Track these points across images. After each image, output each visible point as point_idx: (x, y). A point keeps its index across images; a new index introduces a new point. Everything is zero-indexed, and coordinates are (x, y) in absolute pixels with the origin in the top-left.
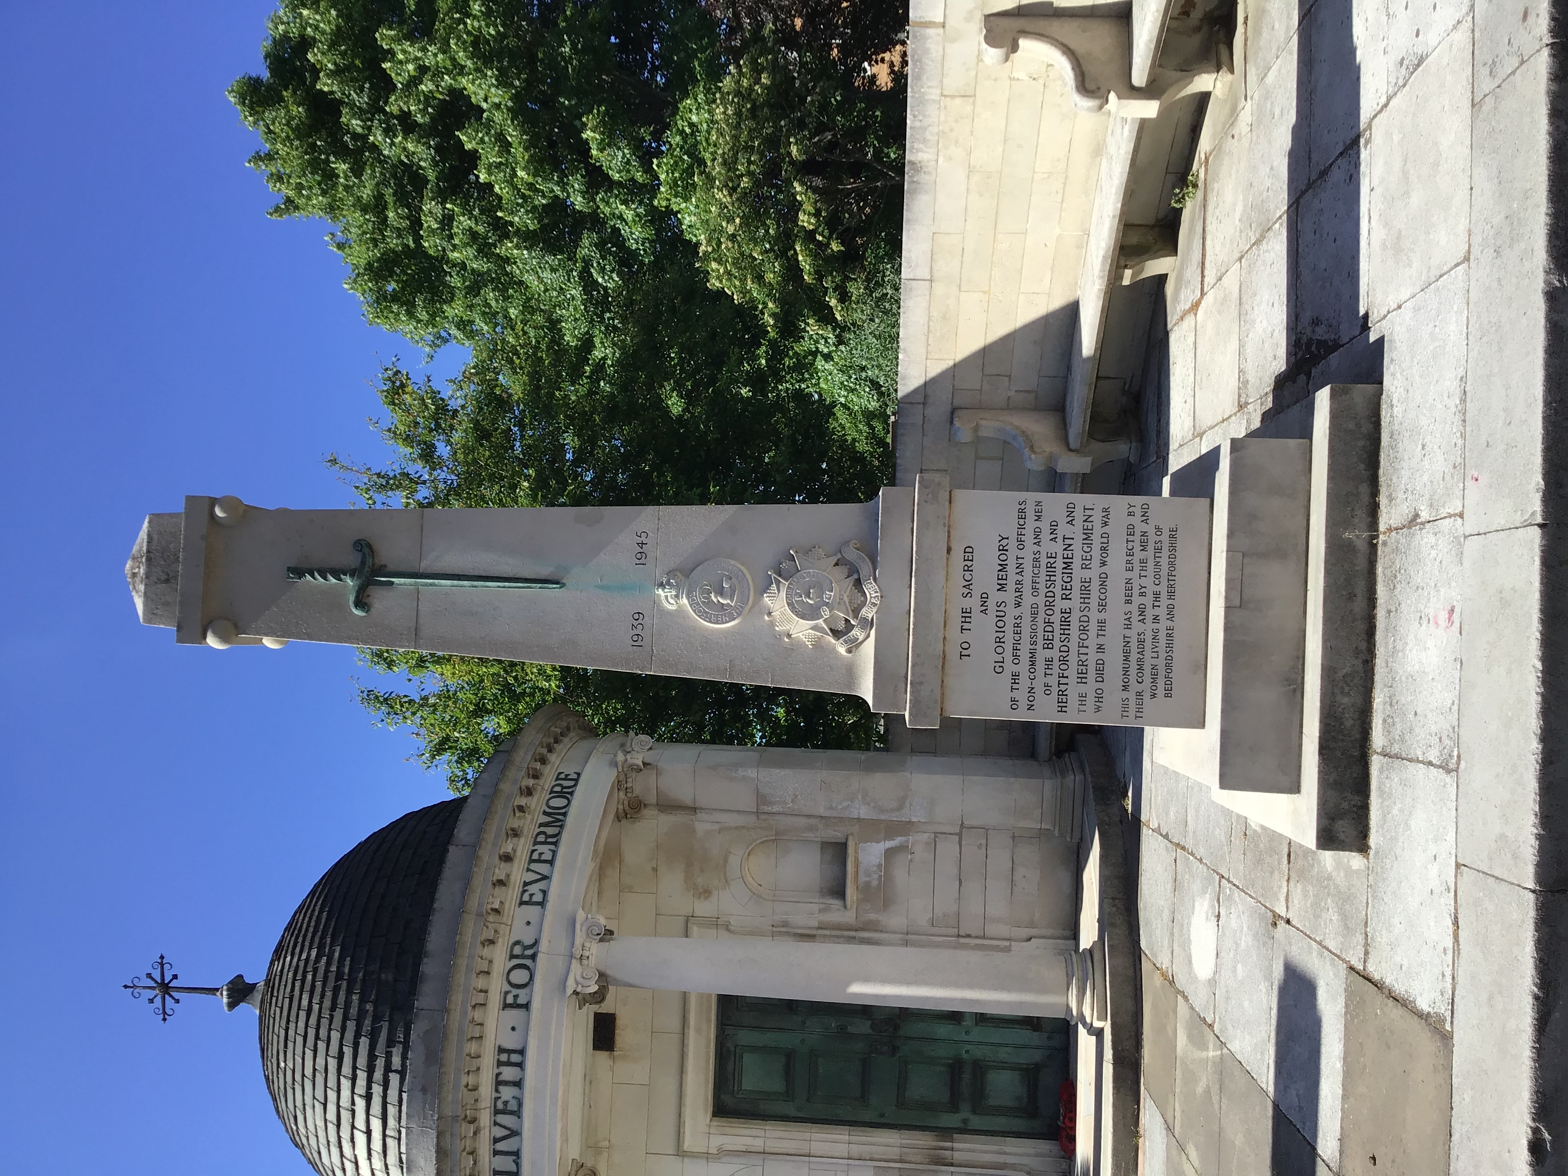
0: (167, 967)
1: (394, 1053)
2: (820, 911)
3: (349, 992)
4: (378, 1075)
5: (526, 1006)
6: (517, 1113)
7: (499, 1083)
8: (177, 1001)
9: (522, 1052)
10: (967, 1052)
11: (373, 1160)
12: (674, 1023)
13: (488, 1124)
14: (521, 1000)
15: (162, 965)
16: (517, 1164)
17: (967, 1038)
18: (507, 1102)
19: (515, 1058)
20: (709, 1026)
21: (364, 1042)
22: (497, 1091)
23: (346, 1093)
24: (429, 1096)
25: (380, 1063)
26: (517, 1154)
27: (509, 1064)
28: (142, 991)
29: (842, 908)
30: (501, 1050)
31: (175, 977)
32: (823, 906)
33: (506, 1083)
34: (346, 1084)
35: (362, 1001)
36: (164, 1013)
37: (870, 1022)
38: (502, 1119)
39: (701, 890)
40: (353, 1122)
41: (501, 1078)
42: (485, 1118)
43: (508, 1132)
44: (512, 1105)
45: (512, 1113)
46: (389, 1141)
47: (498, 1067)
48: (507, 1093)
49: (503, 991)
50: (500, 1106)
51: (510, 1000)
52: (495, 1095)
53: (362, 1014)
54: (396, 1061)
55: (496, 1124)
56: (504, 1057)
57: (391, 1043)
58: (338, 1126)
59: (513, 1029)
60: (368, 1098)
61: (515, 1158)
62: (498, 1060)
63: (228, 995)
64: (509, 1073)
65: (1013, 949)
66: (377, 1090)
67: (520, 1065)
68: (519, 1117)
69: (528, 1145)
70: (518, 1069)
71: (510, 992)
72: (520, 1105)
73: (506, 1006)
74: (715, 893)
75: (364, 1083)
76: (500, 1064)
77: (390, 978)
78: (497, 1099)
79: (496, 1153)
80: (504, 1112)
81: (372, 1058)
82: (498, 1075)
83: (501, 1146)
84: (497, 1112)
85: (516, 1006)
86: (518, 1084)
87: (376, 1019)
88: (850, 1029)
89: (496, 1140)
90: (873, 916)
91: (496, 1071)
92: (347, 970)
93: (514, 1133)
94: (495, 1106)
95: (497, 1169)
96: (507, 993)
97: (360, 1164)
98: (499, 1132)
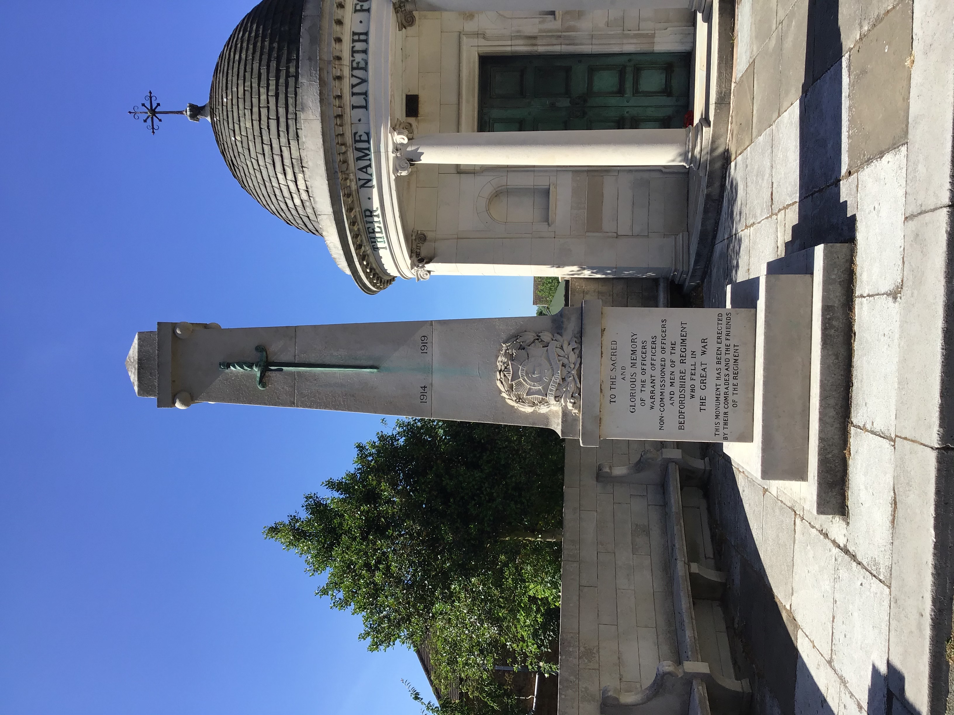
0: (153, 99)
1: (291, 66)
2: (540, 22)
3: (263, 41)
4: (282, 81)
5: (368, 10)
6: (365, 69)
7: (354, 52)
8: (160, 120)
9: (366, 34)
10: (627, 112)
11: (281, 139)
12: (453, 99)
13: (348, 76)
14: (366, 7)
15: (151, 97)
16: (366, 100)
17: (627, 104)
18: (359, 62)
19: (362, 37)
20: (474, 97)
21: (273, 64)
22: (353, 56)
23: (263, 97)
24: (313, 63)
25: (283, 74)
26: (366, 94)
27: (359, 41)
28: (140, 115)
29: (553, 19)
30: (354, 34)
31: (158, 105)
32: (541, 19)
33: (358, 52)
34: (263, 91)
35: (271, 43)
36: (153, 128)
37: (569, 100)
38: (356, 73)
39: (467, 15)
40: (268, 115)
41: (355, 49)
42: (346, 72)
43: (360, 81)
44: (362, 64)
45: (362, 69)
46: (290, 122)
47: (353, 43)
48: (359, 57)
49: (354, 3)
50: (355, 65)
51: (358, 7)
52: (351, 59)
53: (271, 49)
54: (292, 70)
55: (353, 76)
56: (356, 37)
57: (289, 61)
58: (260, 121)
59: (361, 22)
60: (277, 96)
61: (364, 96)
62: (353, 39)
63: (190, 109)
64: (359, 46)
65: (656, 35)
66: (282, 89)
67: (366, 41)
68: (366, 71)
69: (372, 87)
70: (365, 43)
71: (358, 4)
72: (366, 63)
73: (356, 11)
74: (476, 15)
75: (274, 87)
76: (354, 41)
77: (287, 28)
78: (353, 61)
79: (353, 94)
80: (358, 68)
81: (278, 71)
82: (353, 47)
83: (356, 90)
84: (353, 69)
85: (362, 10)
86: (365, 52)
87: (280, 49)
88: (558, 104)
89: (353, 86)
90: (572, 23)
91: (351, 45)
92: (261, 32)
93: (364, 81)
94: (352, 65)
95: (354, 105)
96: (356, 4)
97: (273, 145)
98: (355, 81)
